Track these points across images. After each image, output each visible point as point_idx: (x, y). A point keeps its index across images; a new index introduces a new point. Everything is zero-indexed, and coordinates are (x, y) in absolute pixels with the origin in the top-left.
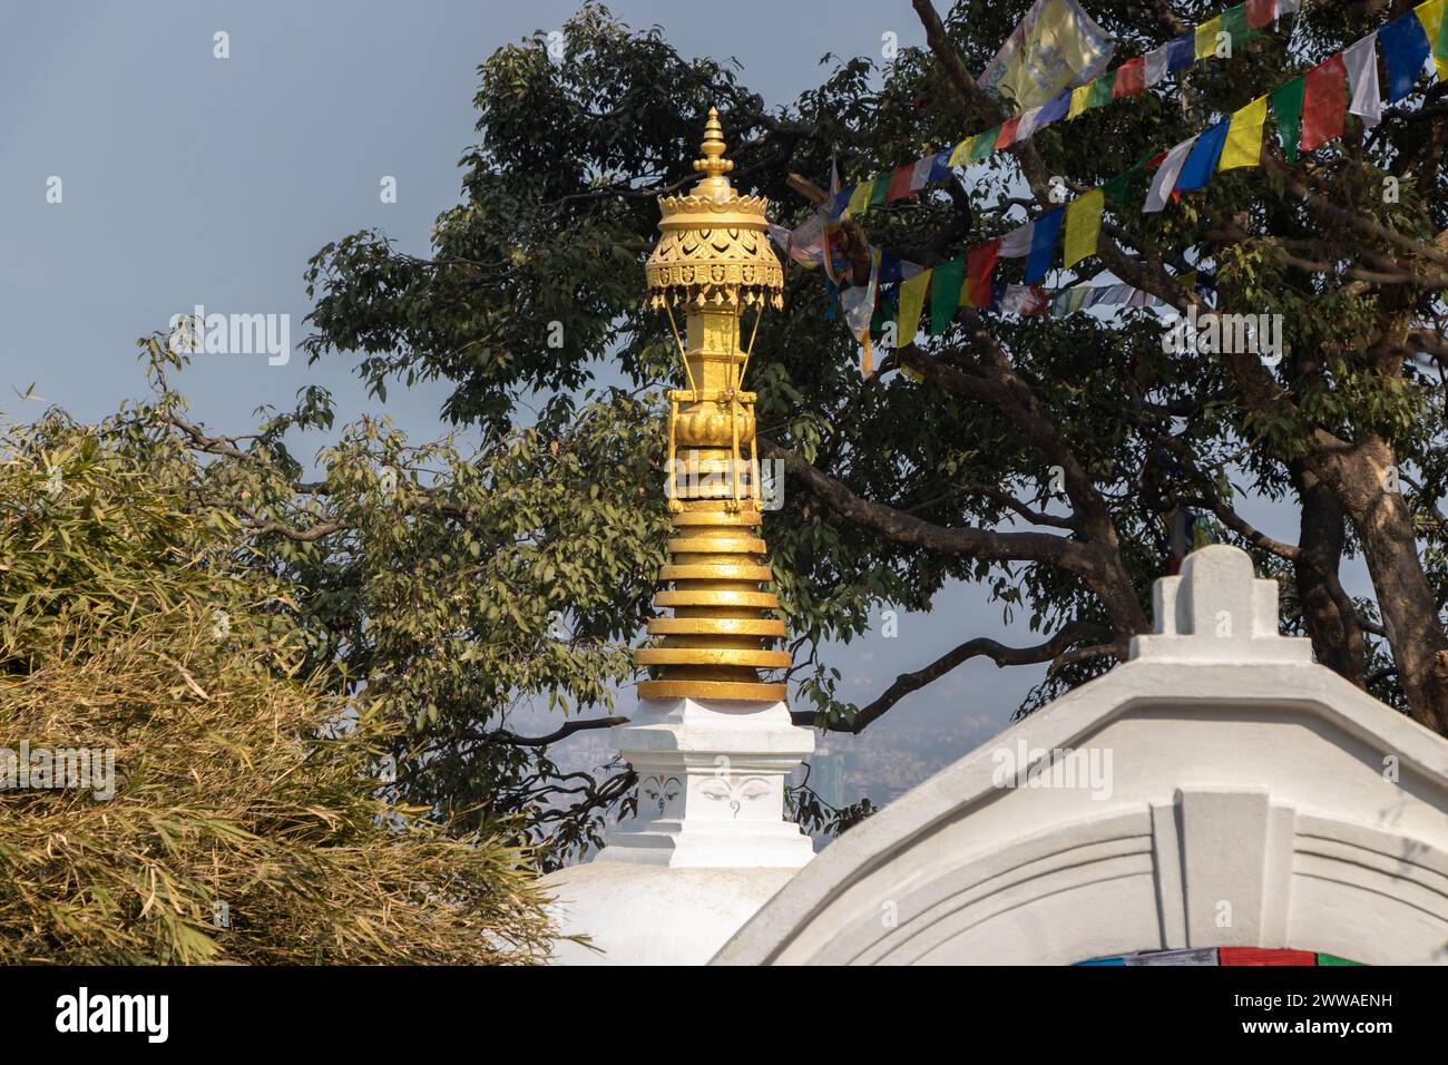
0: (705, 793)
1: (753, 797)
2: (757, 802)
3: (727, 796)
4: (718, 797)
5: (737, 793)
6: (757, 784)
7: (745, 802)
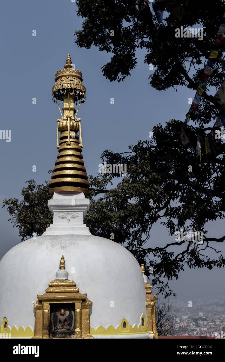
0: (59, 217)
1: (74, 218)
2: (75, 219)
3: (66, 218)
4: (63, 218)
5: (69, 217)
6: (75, 214)
7: (71, 219)
